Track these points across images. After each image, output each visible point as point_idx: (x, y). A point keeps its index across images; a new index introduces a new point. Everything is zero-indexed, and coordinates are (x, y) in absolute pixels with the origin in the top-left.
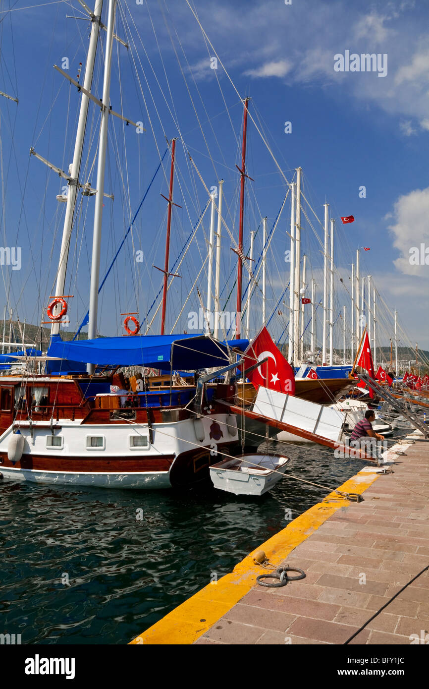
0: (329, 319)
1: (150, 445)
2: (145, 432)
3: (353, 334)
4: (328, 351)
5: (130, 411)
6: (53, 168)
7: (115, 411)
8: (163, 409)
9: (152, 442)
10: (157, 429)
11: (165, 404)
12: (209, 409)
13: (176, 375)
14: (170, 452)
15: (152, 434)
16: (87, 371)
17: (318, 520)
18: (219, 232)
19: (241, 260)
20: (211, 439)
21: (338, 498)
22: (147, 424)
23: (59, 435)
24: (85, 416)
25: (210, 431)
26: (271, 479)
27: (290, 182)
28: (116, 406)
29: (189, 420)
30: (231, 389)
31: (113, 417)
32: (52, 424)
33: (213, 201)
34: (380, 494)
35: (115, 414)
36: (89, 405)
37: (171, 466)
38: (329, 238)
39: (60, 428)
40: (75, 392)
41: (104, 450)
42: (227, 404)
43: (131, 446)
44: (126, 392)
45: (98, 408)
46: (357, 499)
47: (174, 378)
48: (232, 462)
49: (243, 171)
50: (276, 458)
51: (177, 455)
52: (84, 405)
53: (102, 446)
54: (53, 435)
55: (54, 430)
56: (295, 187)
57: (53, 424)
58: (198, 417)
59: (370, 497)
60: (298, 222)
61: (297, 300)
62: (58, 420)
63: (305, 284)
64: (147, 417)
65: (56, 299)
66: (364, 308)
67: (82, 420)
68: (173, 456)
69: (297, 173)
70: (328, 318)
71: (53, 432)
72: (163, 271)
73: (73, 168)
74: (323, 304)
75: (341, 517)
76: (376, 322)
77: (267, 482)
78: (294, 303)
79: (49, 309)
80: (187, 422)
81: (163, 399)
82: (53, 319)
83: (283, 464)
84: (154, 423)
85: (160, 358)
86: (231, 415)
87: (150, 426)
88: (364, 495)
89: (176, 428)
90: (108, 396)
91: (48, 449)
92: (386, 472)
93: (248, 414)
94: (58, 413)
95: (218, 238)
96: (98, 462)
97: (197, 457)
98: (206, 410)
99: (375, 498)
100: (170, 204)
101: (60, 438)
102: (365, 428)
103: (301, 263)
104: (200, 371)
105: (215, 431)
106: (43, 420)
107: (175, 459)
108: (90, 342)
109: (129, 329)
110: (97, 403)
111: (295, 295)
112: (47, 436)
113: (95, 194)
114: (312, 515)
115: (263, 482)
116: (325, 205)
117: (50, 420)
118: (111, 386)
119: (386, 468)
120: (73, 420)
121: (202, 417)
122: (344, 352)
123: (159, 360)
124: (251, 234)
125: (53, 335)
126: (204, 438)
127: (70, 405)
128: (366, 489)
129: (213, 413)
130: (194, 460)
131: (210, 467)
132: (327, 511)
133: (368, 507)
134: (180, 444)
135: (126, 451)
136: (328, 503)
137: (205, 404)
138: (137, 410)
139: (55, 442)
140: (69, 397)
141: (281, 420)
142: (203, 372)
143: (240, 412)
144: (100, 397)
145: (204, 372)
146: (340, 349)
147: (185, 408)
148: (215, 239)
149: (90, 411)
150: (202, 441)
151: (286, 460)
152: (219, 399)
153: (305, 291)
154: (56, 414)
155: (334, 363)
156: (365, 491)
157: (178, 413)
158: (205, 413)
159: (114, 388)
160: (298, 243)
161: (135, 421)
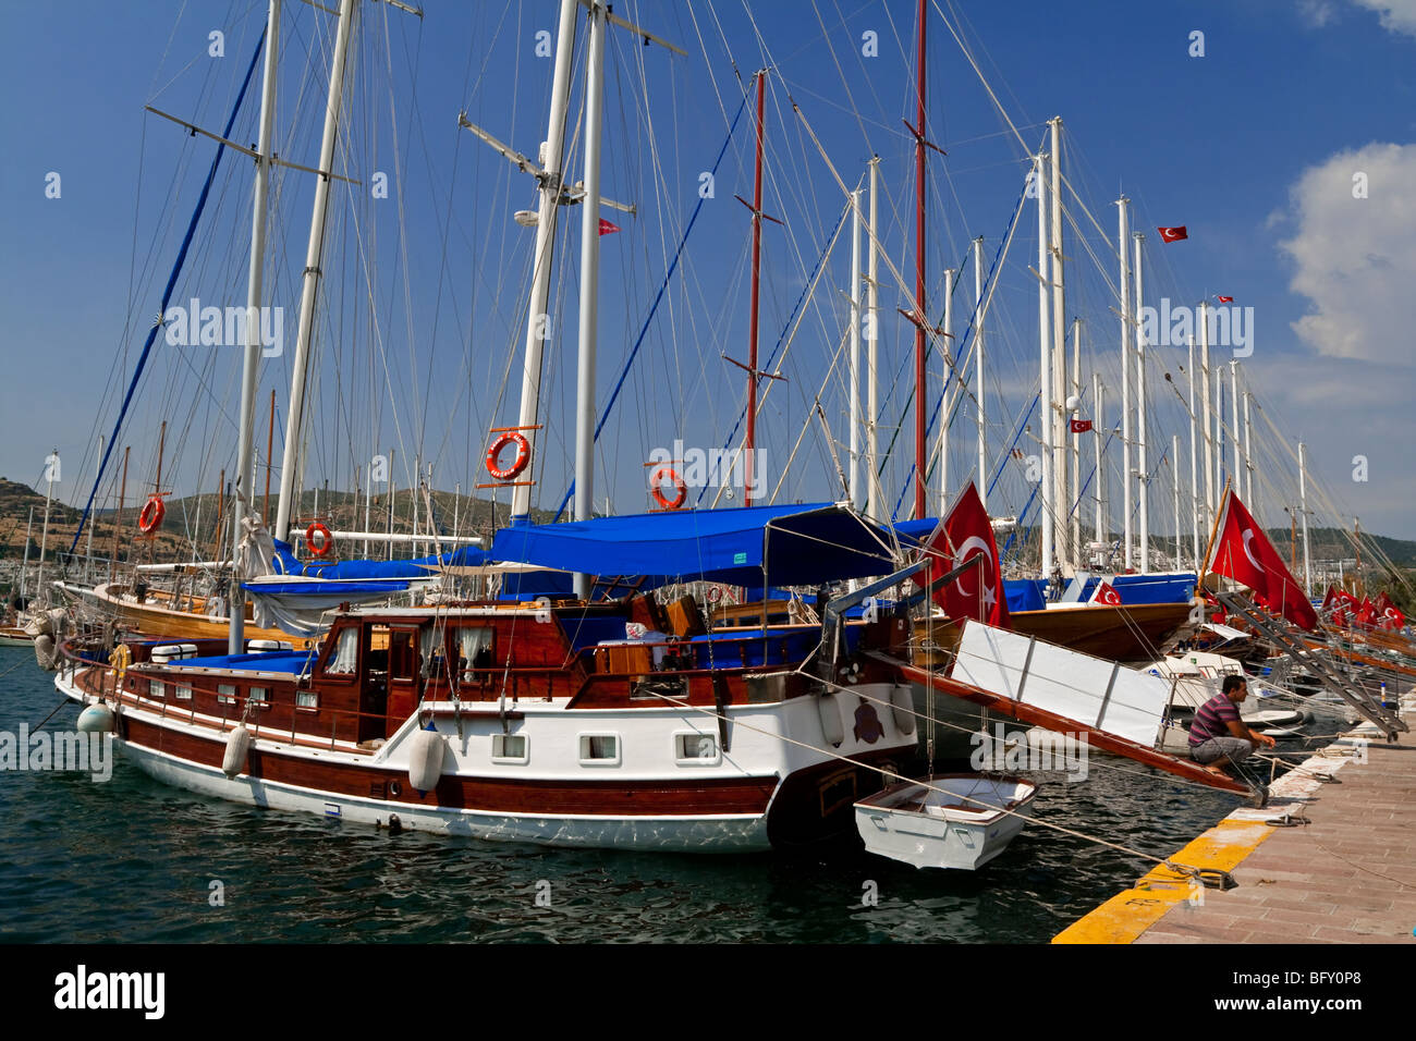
0: (1138, 466)
1: (721, 754)
2: (710, 726)
3: (1197, 500)
4: (1136, 541)
5: (675, 678)
6: (507, 154)
7: (640, 680)
8: (748, 672)
9: (725, 746)
10: (737, 719)
11: (754, 661)
12: (852, 673)
13: (796, 600)
14: (769, 771)
15: (724, 729)
16: (575, 592)
17: (1128, 929)
18: (872, 275)
19: (923, 333)
20: (857, 740)
21: (1173, 880)
22: (714, 707)
23: (521, 732)
24: (576, 691)
25: (853, 722)
26: (996, 833)
27: (1035, 153)
28: (641, 667)
29: (807, 697)
30: (900, 628)
31: (638, 692)
32: (503, 708)
33: (855, 207)
34: (1278, 873)
35: (642, 685)
36: (581, 667)
37: (771, 802)
38: (1131, 276)
39: (520, 717)
40: (552, 639)
41: (619, 765)
42: (893, 662)
43: (678, 757)
44: (663, 637)
45: (602, 672)
46: (1221, 882)
47: (792, 606)
48: (905, 793)
49: (920, 135)
50: (1007, 785)
51: (783, 777)
52: (572, 666)
53: (614, 757)
54: (506, 732)
55: (509, 722)
56: (1047, 162)
57: (507, 709)
58: (830, 691)
59: (1250, 879)
60: (1057, 242)
61: (1059, 423)
62: (515, 700)
63: (1079, 387)
64: (713, 692)
65: (504, 433)
66: (1223, 438)
67: (569, 699)
68: (774, 779)
69: (1050, 131)
70: (1134, 462)
71: (505, 727)
72: (745, 368)
73: (548, 151)
74: (1122, 431)
75: (1182, 923)
76: (1251, 470)
77: (989, 839)
78: (1052, 430)
79: (490, 456)
80: (803, 703)
81: (749, 652)
82: (499, 478)
83: (1024, 800)
84: (730, 704)
85: (740, 559)
86: (900, 685)
87: (721, 711)
88: (1236, 874)
89: (780, 717)
90: (625, 646)
91: (495, 763)
92: (1291, 822)
93: (943, 683)
94: (515, 685)
95: (871, 288)
96: (605, 792)
97: (828, 781)
98: (846, 675)
99: (1263, 881)
100: (758, 217)
101: (523, 738)
102: (1224, 716)
103: (1067, 339)
104: (831, 586)
105: (867, 723)
106: (483, 700)
107: (778, 787)
108: (579, 527)
109: (662, 497)
110: (600, 662)
111: (1056, 413)
112: (492, 735)
113: (582, 199)
114: (1111, 916)
115: (979, 839)
116: (1120, 203)
117: (500, 699)
118: (628, 624)
119: (1291, 810)
120: (550, 700)
121: (837, 691)
122: (1178, 543)
123: (736, 562)
124: (944, 276)
125: (517, 517)
126: (842, 738)
127: (541, 666)
128: (1243, 859)
129: (861, 681)
130: (822, 789)
131: (855, 805)
132: (1148, 909)
133: (1247, 902)
134: (790, 751)
135: (668, 768)
136: (1148, 889)
137: (842, 661)
138: (691, 676)
139: (510, 749)
140: (540, 649)
141: (1019, 698)
142: (836, 589)
143: (922, 679)
144: (607, 648)
145: (838, 589)
146: (1166, 535)
147: (799, 671)
148: (864, 290)
149: (585, 681)
150: (837, 745)
151: (1031, 789)
152: (874, 649)
153: (1078, 403)
154: (512, 687)
155: (1152, 568)
156: (1240, 865)
157: (782, 682)
158: (846, 683)
159: (636, 630)
160: (1058, 293)
161: (688, 702)
